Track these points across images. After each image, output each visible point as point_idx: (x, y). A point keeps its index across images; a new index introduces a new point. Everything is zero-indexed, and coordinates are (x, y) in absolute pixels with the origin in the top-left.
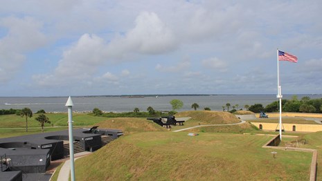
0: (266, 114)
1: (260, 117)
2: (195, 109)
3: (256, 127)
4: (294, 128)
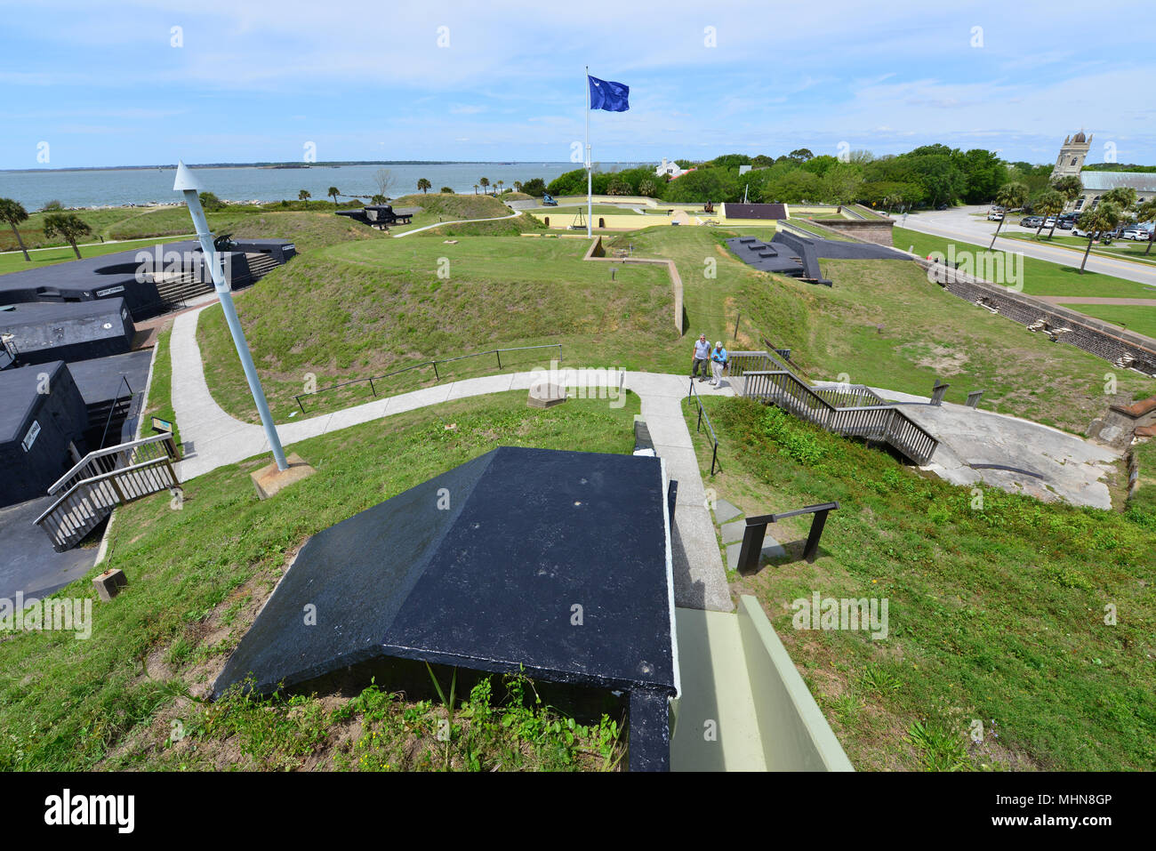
0: (555, 199)
1: (544, 204)
2: (425, 191)
3: (539, 222)
4: (602, 223)
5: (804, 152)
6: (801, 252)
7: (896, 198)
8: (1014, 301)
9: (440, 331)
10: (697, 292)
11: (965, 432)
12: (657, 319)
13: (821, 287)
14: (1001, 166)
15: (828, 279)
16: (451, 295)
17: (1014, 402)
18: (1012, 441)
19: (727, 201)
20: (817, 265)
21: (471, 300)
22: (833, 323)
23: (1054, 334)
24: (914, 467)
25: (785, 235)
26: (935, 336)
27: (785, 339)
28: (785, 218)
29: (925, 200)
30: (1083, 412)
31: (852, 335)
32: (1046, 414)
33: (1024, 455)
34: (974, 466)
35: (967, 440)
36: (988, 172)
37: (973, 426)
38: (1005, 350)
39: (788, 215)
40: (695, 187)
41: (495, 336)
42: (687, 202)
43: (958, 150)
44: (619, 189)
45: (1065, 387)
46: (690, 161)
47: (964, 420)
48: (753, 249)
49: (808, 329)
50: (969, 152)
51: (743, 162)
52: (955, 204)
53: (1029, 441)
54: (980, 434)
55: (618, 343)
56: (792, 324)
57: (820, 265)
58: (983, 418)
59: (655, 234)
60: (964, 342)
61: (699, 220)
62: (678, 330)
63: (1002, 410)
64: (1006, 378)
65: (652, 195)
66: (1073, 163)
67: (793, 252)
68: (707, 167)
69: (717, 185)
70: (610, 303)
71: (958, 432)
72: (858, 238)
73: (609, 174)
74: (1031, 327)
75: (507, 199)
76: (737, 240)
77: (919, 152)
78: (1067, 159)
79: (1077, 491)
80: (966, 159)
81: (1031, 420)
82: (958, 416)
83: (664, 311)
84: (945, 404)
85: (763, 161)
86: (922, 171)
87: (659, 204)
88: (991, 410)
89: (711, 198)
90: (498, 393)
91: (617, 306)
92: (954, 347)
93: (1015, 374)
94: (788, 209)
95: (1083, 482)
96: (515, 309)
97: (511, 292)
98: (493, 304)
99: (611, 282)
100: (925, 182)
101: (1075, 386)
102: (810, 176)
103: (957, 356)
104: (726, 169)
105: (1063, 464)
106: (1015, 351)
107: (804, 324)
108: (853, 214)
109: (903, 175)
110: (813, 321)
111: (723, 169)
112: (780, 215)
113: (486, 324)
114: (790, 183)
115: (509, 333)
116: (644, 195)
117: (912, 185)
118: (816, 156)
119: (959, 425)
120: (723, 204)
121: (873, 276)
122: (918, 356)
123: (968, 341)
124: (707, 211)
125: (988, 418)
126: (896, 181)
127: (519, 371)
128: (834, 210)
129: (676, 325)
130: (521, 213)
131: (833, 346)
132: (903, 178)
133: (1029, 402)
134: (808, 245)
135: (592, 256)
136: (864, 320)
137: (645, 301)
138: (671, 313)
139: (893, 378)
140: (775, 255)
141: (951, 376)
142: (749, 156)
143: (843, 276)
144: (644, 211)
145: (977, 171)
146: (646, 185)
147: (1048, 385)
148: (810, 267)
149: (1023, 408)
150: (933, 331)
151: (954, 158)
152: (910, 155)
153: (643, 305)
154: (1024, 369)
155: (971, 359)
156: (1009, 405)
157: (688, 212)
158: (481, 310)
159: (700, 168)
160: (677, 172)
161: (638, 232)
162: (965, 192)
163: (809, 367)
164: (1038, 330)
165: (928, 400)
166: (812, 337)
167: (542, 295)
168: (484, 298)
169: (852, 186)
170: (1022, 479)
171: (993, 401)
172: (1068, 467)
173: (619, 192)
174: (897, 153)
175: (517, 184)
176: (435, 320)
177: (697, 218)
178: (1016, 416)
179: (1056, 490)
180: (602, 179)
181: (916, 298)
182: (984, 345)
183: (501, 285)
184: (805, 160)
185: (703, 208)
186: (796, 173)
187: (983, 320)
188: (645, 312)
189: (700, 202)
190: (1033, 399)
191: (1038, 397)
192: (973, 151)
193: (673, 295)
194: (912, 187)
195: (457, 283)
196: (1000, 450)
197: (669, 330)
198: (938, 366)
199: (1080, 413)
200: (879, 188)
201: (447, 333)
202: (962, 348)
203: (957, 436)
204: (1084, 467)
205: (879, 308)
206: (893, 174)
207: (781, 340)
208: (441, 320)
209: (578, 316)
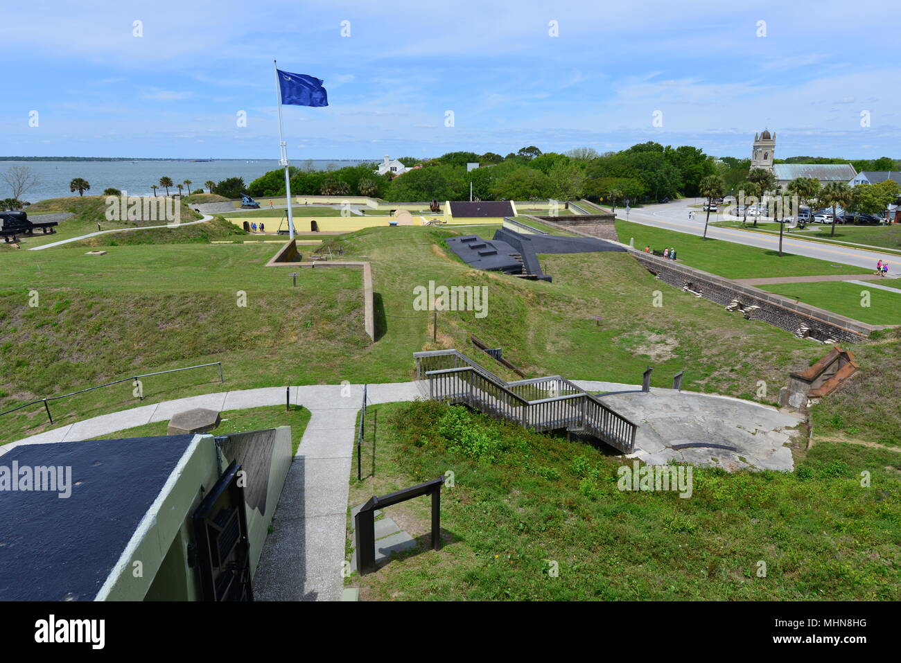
0: (257, 201)
1: (243, 207)
2: (81, 193)
3: (236, 227)
4: (314, 226)
5: (532, 149)
6: (519, 248)
7: (617, 193)
8: (712, 284)
9: (62, 362)
10: (402, 295)
11: (669, 415)
12: (344, 325)
13: (540, 283)
14: (708, 161)
15: (549, 274)
16: (83, 315)
17: (719, 381)
18: (711, 418)
19: (452, 200)
20: (536, 261)
21: (111, 319)
22: (554, 319)
23: (746, 312)
24: (620, 457)
25: (505, 232)
26: (649, 324)
27: (499, 339)
28: (513, 215)
29: (647, 194)
30: (774, 382)
31: (572, 330)
32: (745, 389)
33: (721, 430)
34: (676, 448)
35: (671, 422)
36: (698, 166)
37: (677, 408)
38: (708, 331)
39: (515, 212)
40: (419, 185)
41: (139, 360)
42: (412, 201)
43: (670, 147)
44: (334, 189)
45: (758, 361)
46: (416, 158)
47: (669, 403)
48: (475, 248)
49: (526, 327)
50: (679, 149)
51: (471, 159)
52: (676, 197)
53: (727, 416)
54: (682, 415)
55: (296, 355)
56: (508, 323)
57: (540, 261)
58: (686, 398)
59: (370, 236)
60: (673, 326)
61: (424, 220)
62: (369, 336)
63: (709, 390)
64: (710, 358)
65: (374, 195)
66: (766, 157)
67: (514, 249)
68: (434, 165)
69: (442, 182)
70: (289, 312)
71: (662, 415)
72: (579, 232)
73: (322, 172)
74: (729, 307)
75: (194, 201)
76: (458, 240)
77: (637, 149)
78: (759, 153)
79: (765, 458)
80: (677, 155)
81: (733, 396)
82: (664, 400)
83: (352, 317)
84: (653, 389)
85: (491, 158)
86: (640, 166)
87: (380, 203)
88: (699, 391)
89: (437, 196)
90: (132, 429)
91: (298, 314)
92: (666, 333)
93: (717, 353)
94: (515, 206)
95: (770, 449)
96: (169, 327)
97: (164, 307)
98: (140, 323)
99: (292, 288)
100: (643, 176)
101: (765, 359)
102: (537, 173)
103: (669, 341)
104: (451, 167)
105: (754, 434)
106: (714, 331)
107: (522, 323)
108: (579, 209)
109: (623, 171)
110: (533, 318)
111: (449, 167)
112: (507, 213)
113: (128, 348)
114: (518, 180)
115: (159, 355)
116: (363, 195)
117: (632, 180)
118: (543, 153)
119: (664, 409)
120: (448, 202)
121: (591, 269)
122: (635, 346)
123: (677, 326)
124: (433, 210)
125: (691, 398)
126: (618, 177)
127: (166, 399)
128: (563, 206)
129: (367, 330)
130: (211, 218)
131: (553, 343)
132: (624, 174)
133: (730, 380)
134: (527, 242)
135: (277, 261)
136: (584, 314)
137: (331, 307)
138: (361, 319)
139: (610, 369)
140: (495, 253)
141: (665, 362)
142: (476, 153)
143: (563, 270)
144: (363, 211)
145: (690, 166)
146: (364, 184)
147: (744, 360)
148: (530, 263)
149: (725, 386)
150: (647, 319)
151: (666, 155)
152: (628, 152)
153: (329, 311)
154: (724, 347)
155: (681, 343)
156: (713, 384)
157: (412, 212)
158: (122, 331)
159: (425, 165)
160: (401, 169)
161: (352, 235)
162: (682, 185)
163: (526, 367)
164: (734, 309)
165: (640, 387)
166: (531, 335)
167: (205, 307)
168: (128, 316)
169: (578, 181)
170: (718, 454)
171: (700, 382)
172: (759, 436)
173: (336, 191)
174: (616, 151)
175: (210, 184)
176: (58, 348)
177: (423, 218)
178: (721, 394)
179: (748, 460)
180: (315, 178)
181: (631, 287)
182: (690, 328)
183: (152, 299)
184: (535, 157)
185: (429, 207)
186: (522, 171)
187: (689, 304)
188: (330, 319)
189: (426, 200)
190: (733, 376)
191: (738, 373)
192: (682, 147)
193: (363, 298)
194: (633, 182)
195: (92, 301)
196: (700, 428)
197: (358, 337)
198: (652, 353)
199: (772, 384)
200: (604, 184)
201: (73, 363)
202: (673, 332)
203: (662, 419)
204: (772, 434)
205: (597, 300)
206: (614, 171)
207: (496, 340)
208: (65, 347)
209: (249, 329)
